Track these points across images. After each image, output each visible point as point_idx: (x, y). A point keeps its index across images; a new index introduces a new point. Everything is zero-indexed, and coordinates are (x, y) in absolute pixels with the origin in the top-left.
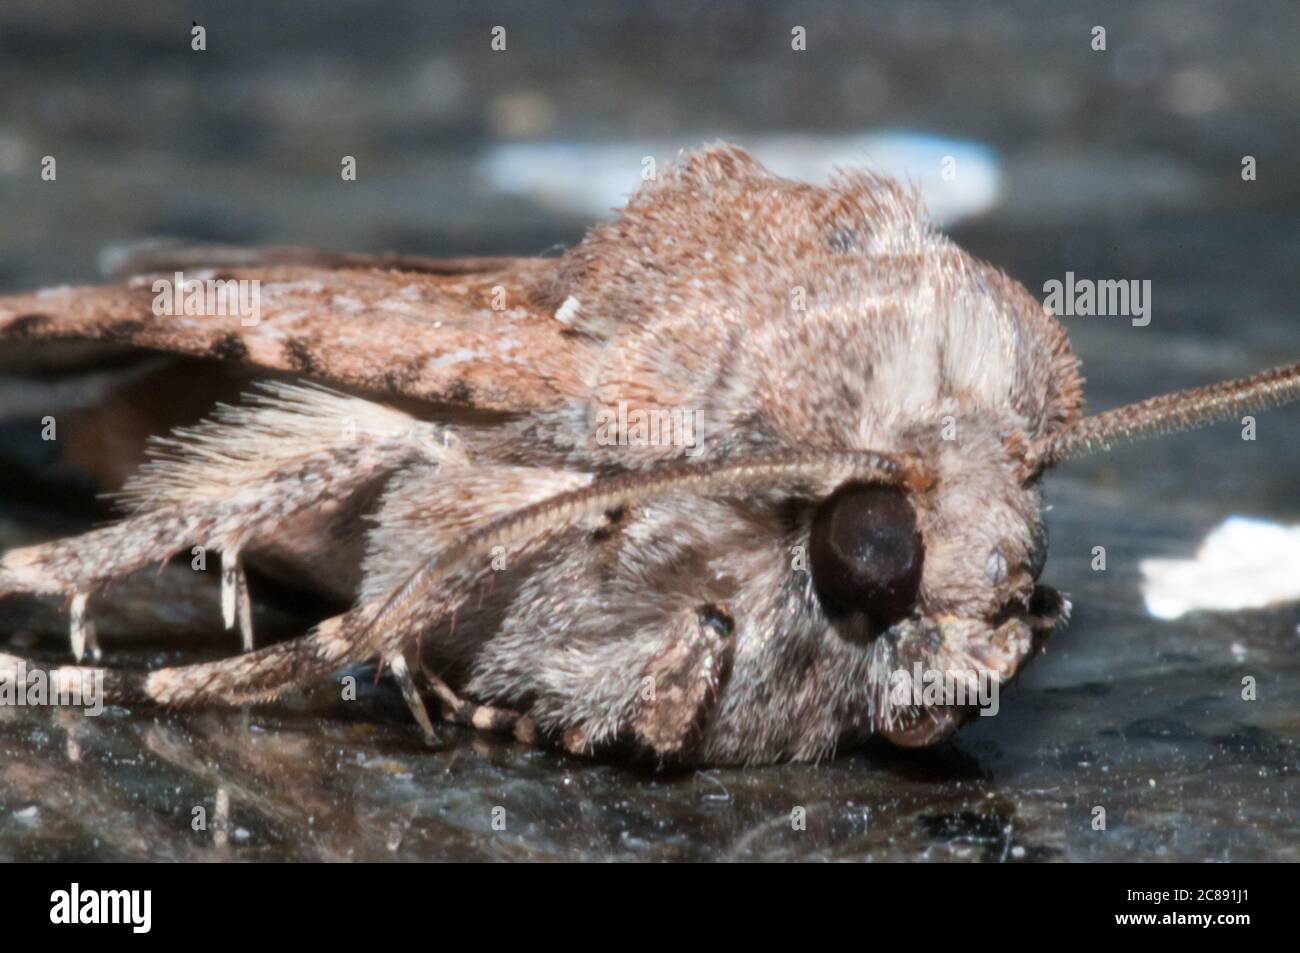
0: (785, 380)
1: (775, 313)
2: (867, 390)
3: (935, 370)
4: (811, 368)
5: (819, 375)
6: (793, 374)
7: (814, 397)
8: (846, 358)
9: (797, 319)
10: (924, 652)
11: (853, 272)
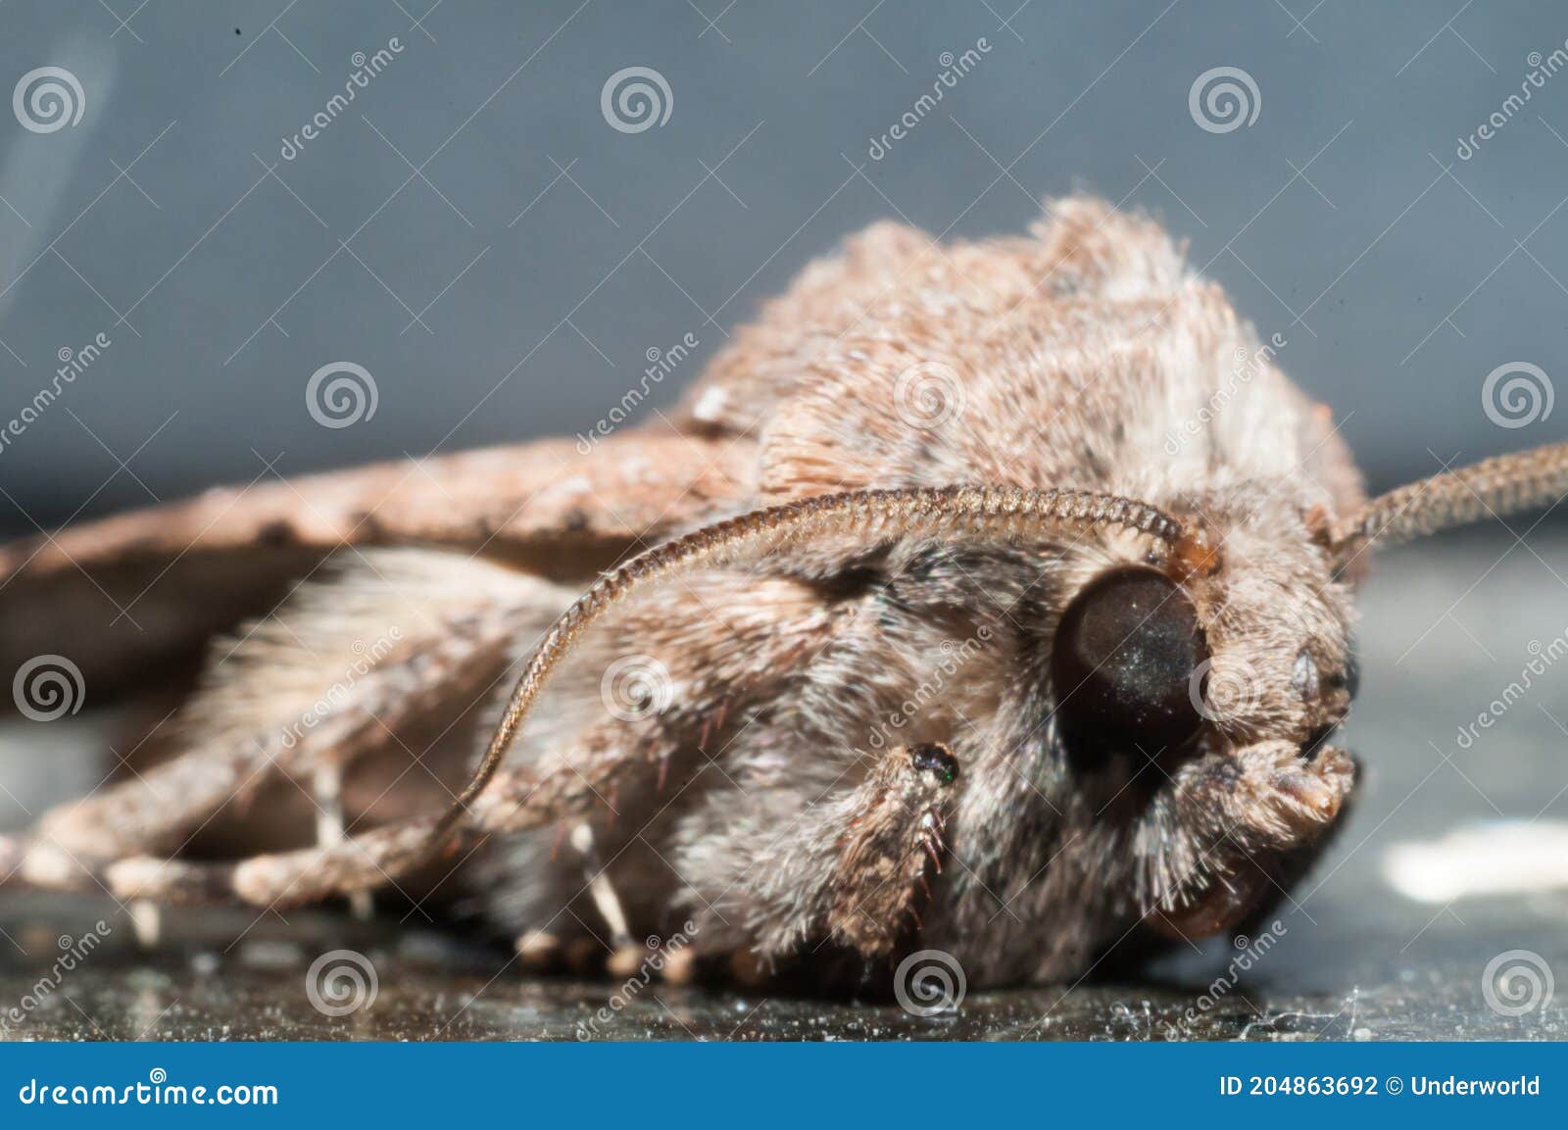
0: (1010, 444)
1: (990, 363)
2: (1117, 455)
4: (1043, 428)
5: (1054, 437)
6: (1019, 436)
7: (1049, 465)
8: (1088, 414)
9: (1020, 368)
10: (1214, 793)
11: (1086, 316)
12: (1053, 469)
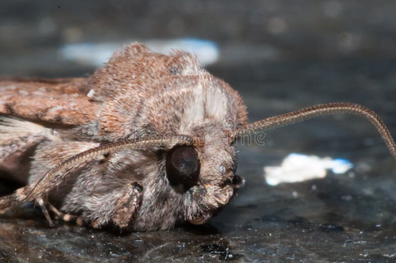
0: (158, 114)
1: (154, 93)
2: (182, 116)
3: (203, 110)
4: (165, 110)
5: (168, 112)
6: (160, 112)
7: (166, 119)
8: (176, 107)
9: (161, 95)
10: (201, 195)
11: (177, 81)
12: (167, 120)
